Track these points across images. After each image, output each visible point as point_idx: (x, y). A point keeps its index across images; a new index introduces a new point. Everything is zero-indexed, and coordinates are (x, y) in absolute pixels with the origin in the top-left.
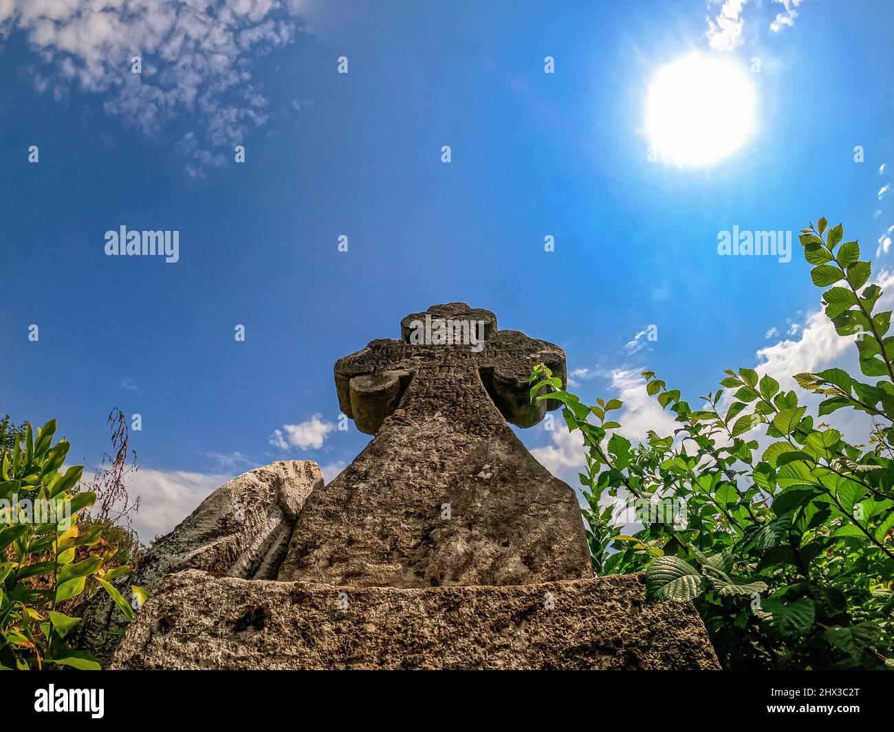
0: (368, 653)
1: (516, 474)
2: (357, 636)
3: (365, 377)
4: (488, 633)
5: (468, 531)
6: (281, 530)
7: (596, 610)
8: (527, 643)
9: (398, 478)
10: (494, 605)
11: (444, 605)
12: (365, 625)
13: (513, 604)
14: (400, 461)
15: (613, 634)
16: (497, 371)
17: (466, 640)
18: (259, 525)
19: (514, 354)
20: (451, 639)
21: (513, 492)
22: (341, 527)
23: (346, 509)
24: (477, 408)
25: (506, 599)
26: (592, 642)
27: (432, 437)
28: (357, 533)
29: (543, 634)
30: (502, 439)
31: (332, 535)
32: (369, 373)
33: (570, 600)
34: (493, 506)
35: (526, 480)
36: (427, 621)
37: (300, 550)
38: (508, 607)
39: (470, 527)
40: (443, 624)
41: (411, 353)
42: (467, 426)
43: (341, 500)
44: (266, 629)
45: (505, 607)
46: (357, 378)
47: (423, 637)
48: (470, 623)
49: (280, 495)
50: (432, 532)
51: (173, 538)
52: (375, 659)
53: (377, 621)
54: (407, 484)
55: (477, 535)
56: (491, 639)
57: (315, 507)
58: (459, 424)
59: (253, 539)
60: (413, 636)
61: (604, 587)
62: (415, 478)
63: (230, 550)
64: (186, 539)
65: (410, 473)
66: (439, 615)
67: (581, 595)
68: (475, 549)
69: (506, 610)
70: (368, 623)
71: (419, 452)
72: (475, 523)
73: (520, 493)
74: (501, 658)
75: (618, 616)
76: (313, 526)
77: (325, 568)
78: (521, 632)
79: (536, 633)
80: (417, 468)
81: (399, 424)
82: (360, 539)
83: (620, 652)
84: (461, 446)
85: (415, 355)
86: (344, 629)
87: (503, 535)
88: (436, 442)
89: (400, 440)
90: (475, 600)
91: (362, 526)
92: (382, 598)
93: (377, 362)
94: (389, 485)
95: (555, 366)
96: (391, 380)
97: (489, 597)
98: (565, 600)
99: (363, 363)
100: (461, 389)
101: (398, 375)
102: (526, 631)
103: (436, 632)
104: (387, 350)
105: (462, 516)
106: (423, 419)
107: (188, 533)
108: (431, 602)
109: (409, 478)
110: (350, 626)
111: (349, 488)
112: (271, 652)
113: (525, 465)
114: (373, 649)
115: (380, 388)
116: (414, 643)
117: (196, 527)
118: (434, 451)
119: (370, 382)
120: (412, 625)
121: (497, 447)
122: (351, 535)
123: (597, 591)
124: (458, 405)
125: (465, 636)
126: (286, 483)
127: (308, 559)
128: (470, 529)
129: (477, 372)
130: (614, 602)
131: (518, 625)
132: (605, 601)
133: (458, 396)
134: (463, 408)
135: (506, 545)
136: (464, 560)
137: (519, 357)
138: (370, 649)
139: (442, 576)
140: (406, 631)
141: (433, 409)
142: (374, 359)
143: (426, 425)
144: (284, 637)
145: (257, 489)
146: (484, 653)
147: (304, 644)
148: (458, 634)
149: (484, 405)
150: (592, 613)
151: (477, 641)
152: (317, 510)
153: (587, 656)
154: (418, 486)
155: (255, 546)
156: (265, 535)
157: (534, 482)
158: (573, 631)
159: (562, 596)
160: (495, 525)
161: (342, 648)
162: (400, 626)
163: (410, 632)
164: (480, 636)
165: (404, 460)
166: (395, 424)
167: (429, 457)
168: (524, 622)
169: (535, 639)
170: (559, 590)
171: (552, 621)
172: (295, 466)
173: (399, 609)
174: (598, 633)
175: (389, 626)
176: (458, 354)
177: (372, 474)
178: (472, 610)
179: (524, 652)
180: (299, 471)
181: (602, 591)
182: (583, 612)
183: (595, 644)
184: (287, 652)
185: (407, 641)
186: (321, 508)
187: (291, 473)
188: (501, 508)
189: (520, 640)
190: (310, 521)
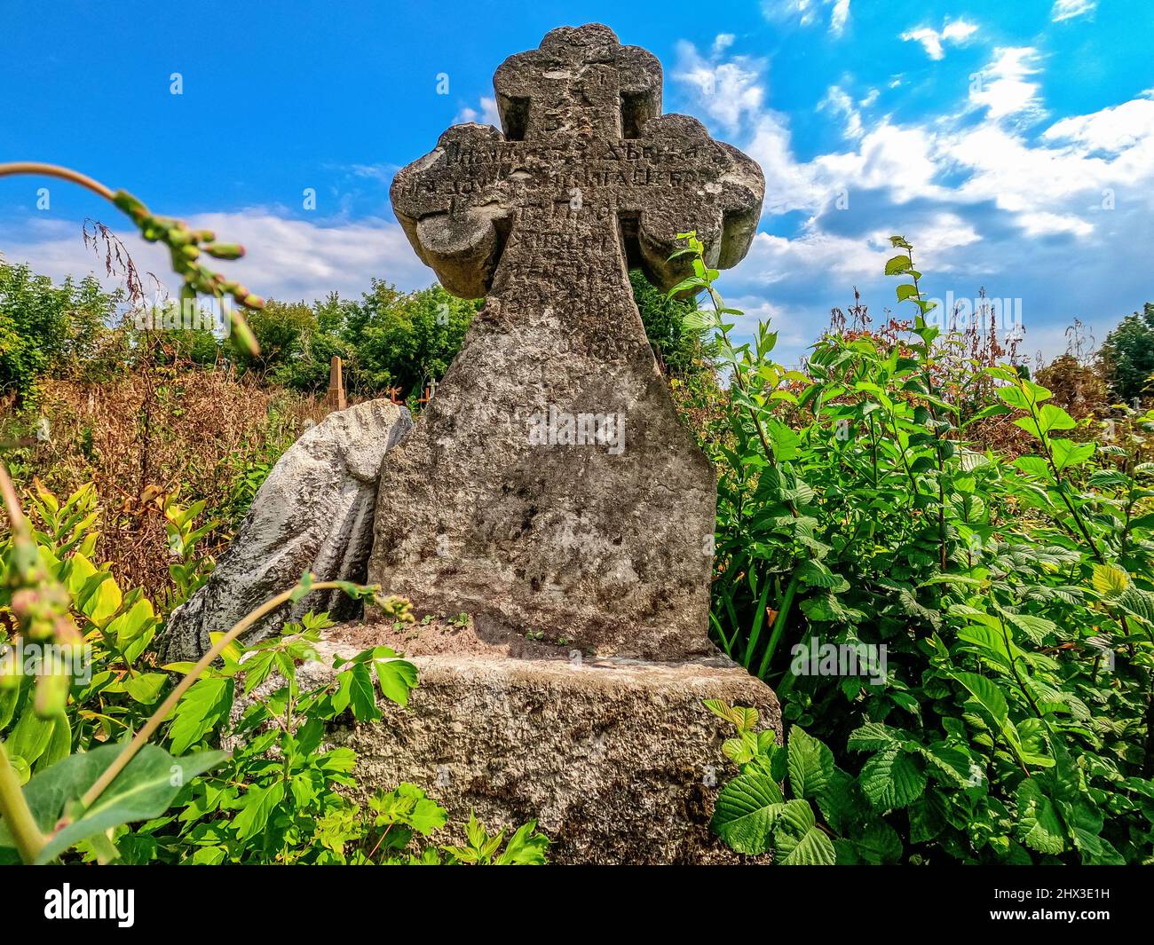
0: (457, 753)
1: (645, 439)
2: (446, 736)
3: (440, 221)
4: (568, 741)
5: (576, 518)
6: (362, 498)
7: (679, 733)
8: (604, 757)
9: (494, 434)
10: (578, 709)
11: (528, 704)
12: (452, 724)
13: (596, 711)
14: (495, 402)
15: (688, 764)
16: (645, 221)
17: (547, 745)
18: (333, 509)
19: (679, 180)
20: (534, 743)
21: (636, 467)
22: (429, 507)
23: (432, 480)
24: (607, 304)
25: (590, 704)
26: (665, 768)
27: (538, 359)
28: (447, 516)
29: (621, 750)
30: (634, 370)
31: (420, 520)
32: (444, 213)
33: (655, 714)
34: (610, 486)
35: (657, 448)
36: (511, 722)
37: (385, 540)
38: (592, 714)
39: (579, 513)
40: (526, 726)
41: (510, 165)
42: (589, 340)
43: (425, 464)
44: (358, 728)
45: (589, 713)
46: (427, 221)
47: (506, 740)
48: (552, 728)
49: (348, 467)
50: (534, 519)
51: (234, 557)
52: (464, 758)
53: (463, 719)
54: (504, 443)
55: (586, 525)
56: (570, 748)
57: (394, 476)
58: (577, 334)
59: (330, 524)
60: (497, 738)
61: (694, 707)
62: (515, 433)
63: (307, 548)
64: (251, 555)
65: (508, 424)
66: (523, 716)
67: (667, 711)
68: (582, 544)
69: (588, 716)
70: (455, 721)
71: (519, 387)
72: (585, 507)
73: (645, 469)
74: (578, 769)
75: (698, 745)
76: (396, 506)
77: (417, 563)
78: (600, 746)
79: (614, 747)
80: (517, 417)
81: (493, 332)
82: (452, 525)
83: (689, 785)
84: (578, 378)
85: (517, 170)
86: (433, 728)
87: (616, 529)
88: (543, 369)
89: (495, 362)
90: (559, 702)
91: (453, 506)
92: (468, 690)
93: (455, 185)
94: (482, 444)
95: (742, 215)
96: (479, 228)
97: (574, 700)
98: (650, 714)
99: (434, 189)
100: (586, 260)
101: (491, 217)
102: (605, 744)
103: (519, 736)
104: (471, 153)
105: (571, 496)
106: (526, 322)
107: (249, 548)
108: (516, 700)
109: (507, 434)
110: (438, 724)
111: (431, 444)
112: (368, 754)
113: (659, 423)
114: (462, 748)
115: (462, 246)
116: (498, 746)
117: (256, 540)
118: (539, 386)
119: (447, 233)
120: (497, 725)
121: (627, 385)
122: (441, 520)
123: (686, 709)
124: (578, 296)
125: (547, 740)
126: (352, 451)
127: (397, 554)
128: (579, 515)
129: (615, 221)
130: (699, 728)
131: (598, 736)
132: (690, 724)
133: (580, 276)
134: (586, 302)
135: (617, 542)
136: (568, 558)
137: (686, 188)
138: (458, 748)
139: (543, 578)
140: (491, 731)
141: (542, 302)
142: (451, 178)
143: (532, 335)
144: (377, 736)
145: (316, 475)
146: (563, 763)
147: (397, 743)
148: (540, 738)
149: (615, 299)
150: (673, 736)
151: (557, 749)
152: (398, 482)
153: (657, 780)
154: (518, 447)
155: (335, 532)
156: (343, 515)
157: (665, 454)
158: (650, 752)
159: (648, 708)
160: (609, 513)
161: (433, 748)
162: (485, 726)
163: (495, 733)
164: (560, 742)
165: (501, 401)
166: (487, 331)
167: (533, 398)
168: (604, 733)
169: (612, 754)
170: (646, 700)
171: (632, 735)
172: (359, 417)
173: (484, 706)
174: (672, 759)
175: (475, 725)
176: (586, 172)
177: (459, 423)
178: (556, 714)
179: (599, 766)
180: (366, 424)
181: (690, 711)
182: (665, 731)
183: (667, 771)
184: (383, 753)
185: (492, 743)
186: (402, 478)
187: (355, 431)
188: (618, 488)
189: (597, 753)
190: (392, 497)
